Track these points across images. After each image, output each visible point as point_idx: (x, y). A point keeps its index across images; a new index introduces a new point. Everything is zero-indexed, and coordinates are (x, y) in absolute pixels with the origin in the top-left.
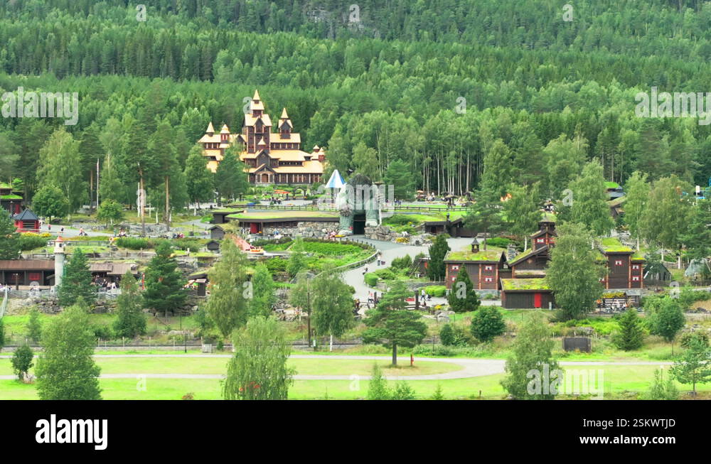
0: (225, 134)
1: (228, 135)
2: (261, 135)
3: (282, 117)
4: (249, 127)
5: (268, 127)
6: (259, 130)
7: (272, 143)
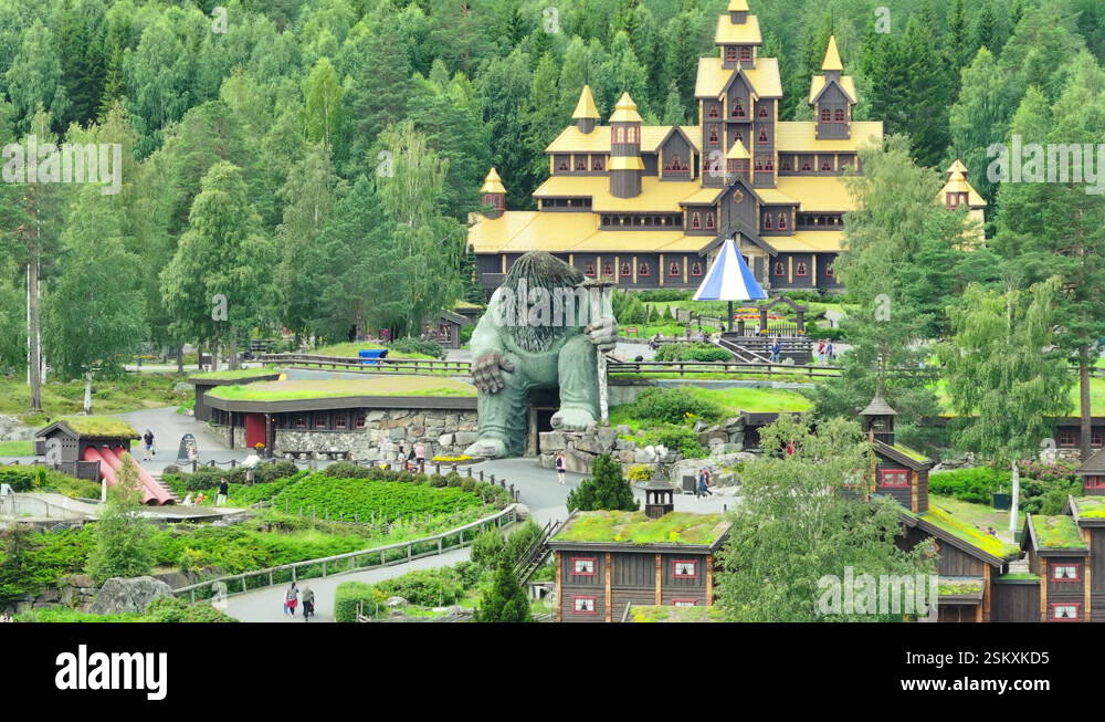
0: (627, 124)
1: (636, 125)
2: (747, 125)
3: (825, 67)
4: (707, 100)
5: (770, 100)
6: (738, 112)
7: (781, 154)
